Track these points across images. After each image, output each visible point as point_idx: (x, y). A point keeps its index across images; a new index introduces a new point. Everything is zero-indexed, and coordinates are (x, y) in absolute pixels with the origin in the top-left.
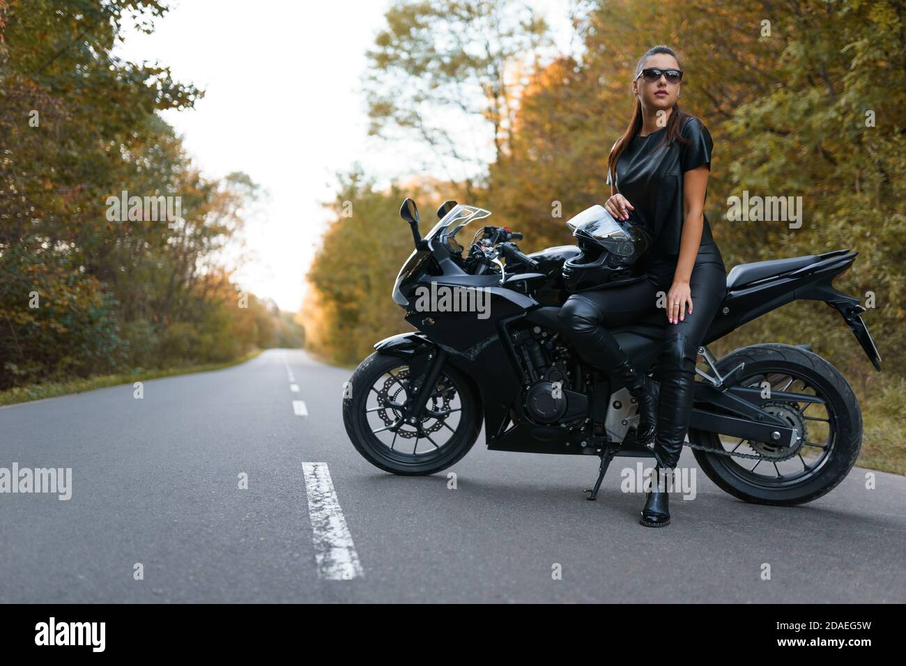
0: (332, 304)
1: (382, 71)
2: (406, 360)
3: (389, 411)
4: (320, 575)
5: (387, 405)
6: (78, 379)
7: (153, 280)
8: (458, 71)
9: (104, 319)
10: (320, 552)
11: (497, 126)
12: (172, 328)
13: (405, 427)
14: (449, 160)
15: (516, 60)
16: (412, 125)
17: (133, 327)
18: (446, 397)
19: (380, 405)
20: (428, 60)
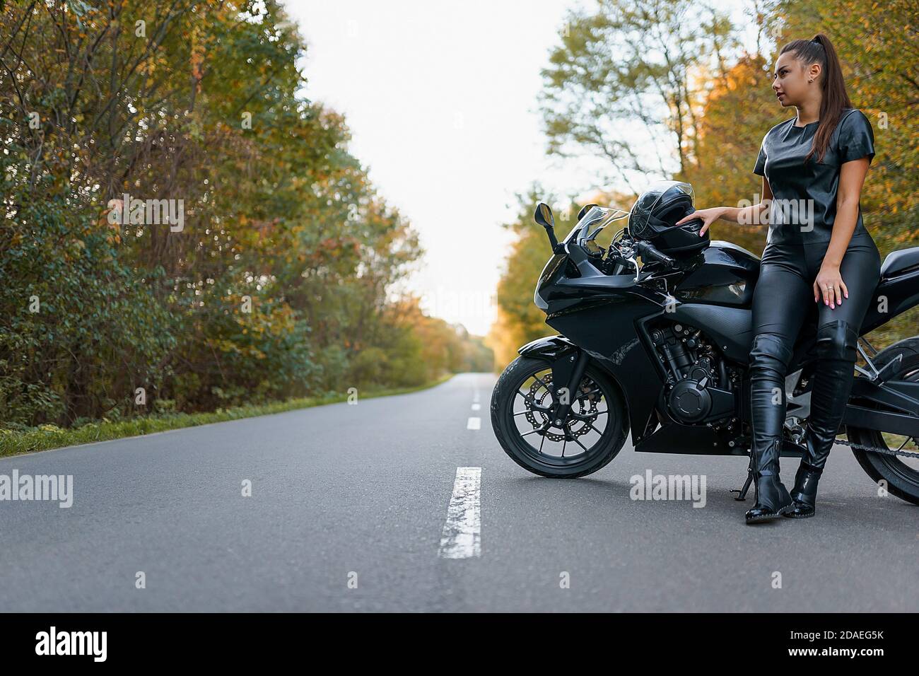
0: (519, 326)
1: (559, 89)
2: (548, 362)
3: (536, 414)
4: (439, 554)
5: (533, 408)
6: (276, 402)
7: (345, 308)
8: (637, 81)
9: (299, 346)
10: (446, 537)
11: (680, 135)
12: (364, 353)
13: (552, 430)
14: (631, 173)
15: (698, 63)
16: (592, 141)
17: (327, 352)
18: (593, 400)
19: (527, 409)
20: (605, 73)
